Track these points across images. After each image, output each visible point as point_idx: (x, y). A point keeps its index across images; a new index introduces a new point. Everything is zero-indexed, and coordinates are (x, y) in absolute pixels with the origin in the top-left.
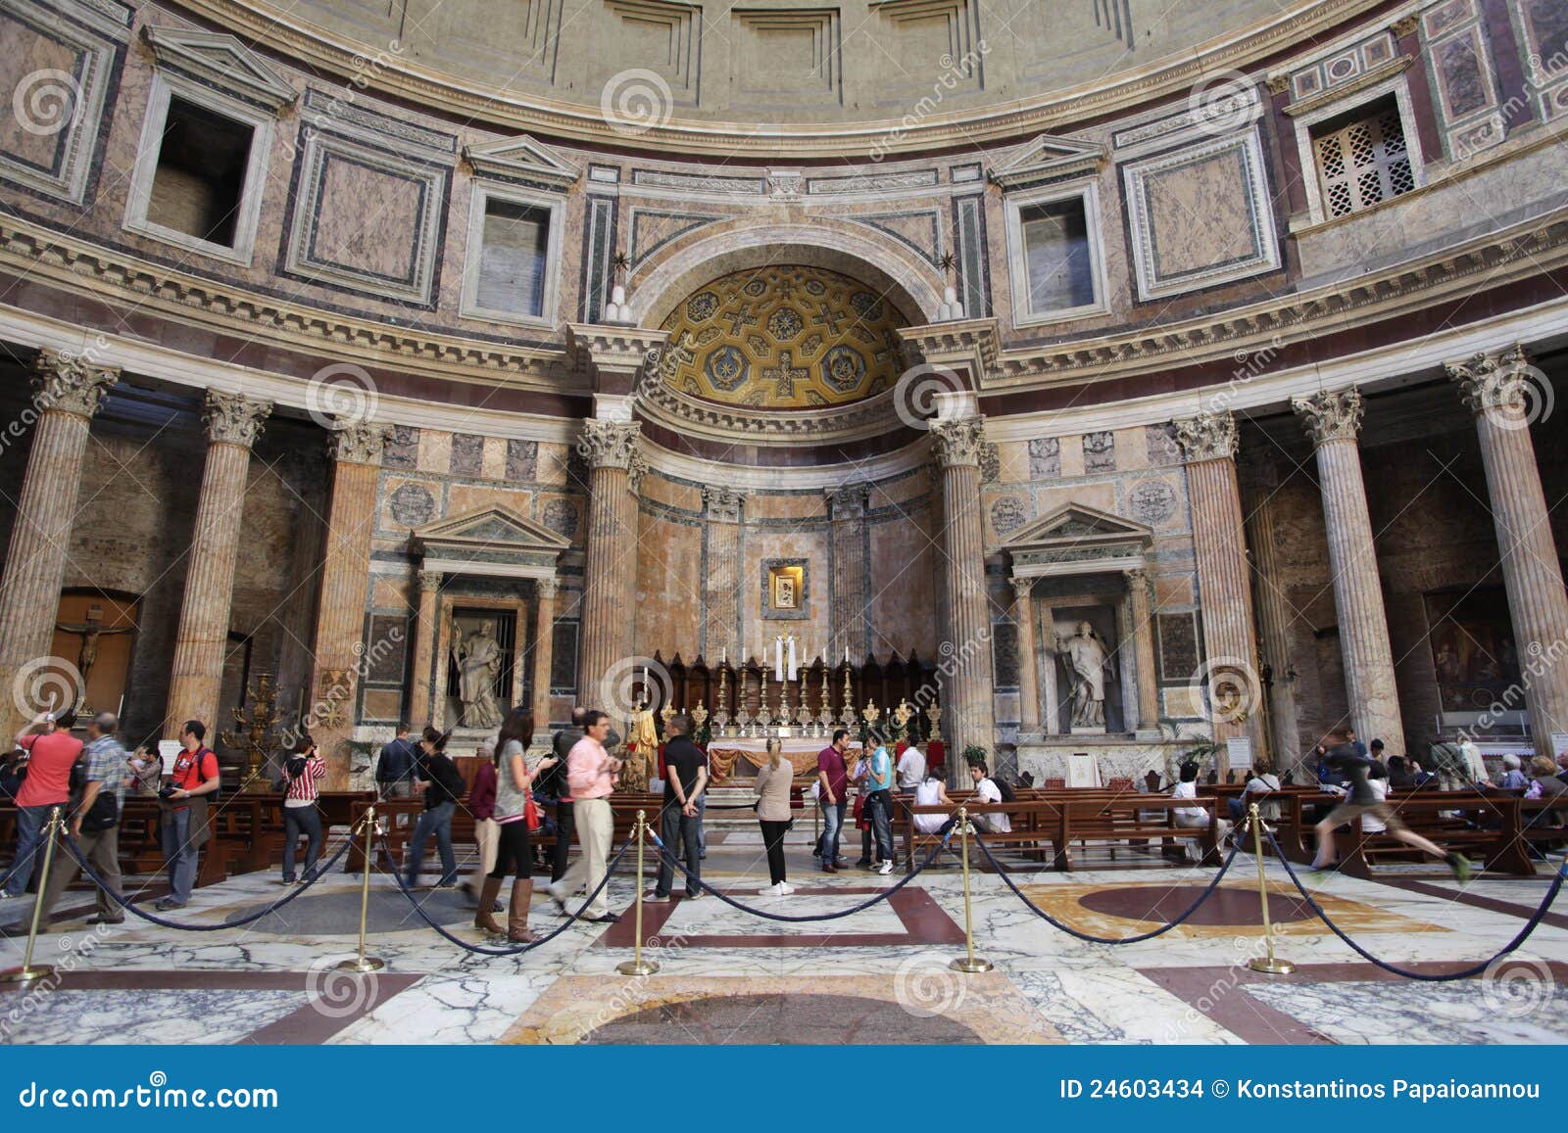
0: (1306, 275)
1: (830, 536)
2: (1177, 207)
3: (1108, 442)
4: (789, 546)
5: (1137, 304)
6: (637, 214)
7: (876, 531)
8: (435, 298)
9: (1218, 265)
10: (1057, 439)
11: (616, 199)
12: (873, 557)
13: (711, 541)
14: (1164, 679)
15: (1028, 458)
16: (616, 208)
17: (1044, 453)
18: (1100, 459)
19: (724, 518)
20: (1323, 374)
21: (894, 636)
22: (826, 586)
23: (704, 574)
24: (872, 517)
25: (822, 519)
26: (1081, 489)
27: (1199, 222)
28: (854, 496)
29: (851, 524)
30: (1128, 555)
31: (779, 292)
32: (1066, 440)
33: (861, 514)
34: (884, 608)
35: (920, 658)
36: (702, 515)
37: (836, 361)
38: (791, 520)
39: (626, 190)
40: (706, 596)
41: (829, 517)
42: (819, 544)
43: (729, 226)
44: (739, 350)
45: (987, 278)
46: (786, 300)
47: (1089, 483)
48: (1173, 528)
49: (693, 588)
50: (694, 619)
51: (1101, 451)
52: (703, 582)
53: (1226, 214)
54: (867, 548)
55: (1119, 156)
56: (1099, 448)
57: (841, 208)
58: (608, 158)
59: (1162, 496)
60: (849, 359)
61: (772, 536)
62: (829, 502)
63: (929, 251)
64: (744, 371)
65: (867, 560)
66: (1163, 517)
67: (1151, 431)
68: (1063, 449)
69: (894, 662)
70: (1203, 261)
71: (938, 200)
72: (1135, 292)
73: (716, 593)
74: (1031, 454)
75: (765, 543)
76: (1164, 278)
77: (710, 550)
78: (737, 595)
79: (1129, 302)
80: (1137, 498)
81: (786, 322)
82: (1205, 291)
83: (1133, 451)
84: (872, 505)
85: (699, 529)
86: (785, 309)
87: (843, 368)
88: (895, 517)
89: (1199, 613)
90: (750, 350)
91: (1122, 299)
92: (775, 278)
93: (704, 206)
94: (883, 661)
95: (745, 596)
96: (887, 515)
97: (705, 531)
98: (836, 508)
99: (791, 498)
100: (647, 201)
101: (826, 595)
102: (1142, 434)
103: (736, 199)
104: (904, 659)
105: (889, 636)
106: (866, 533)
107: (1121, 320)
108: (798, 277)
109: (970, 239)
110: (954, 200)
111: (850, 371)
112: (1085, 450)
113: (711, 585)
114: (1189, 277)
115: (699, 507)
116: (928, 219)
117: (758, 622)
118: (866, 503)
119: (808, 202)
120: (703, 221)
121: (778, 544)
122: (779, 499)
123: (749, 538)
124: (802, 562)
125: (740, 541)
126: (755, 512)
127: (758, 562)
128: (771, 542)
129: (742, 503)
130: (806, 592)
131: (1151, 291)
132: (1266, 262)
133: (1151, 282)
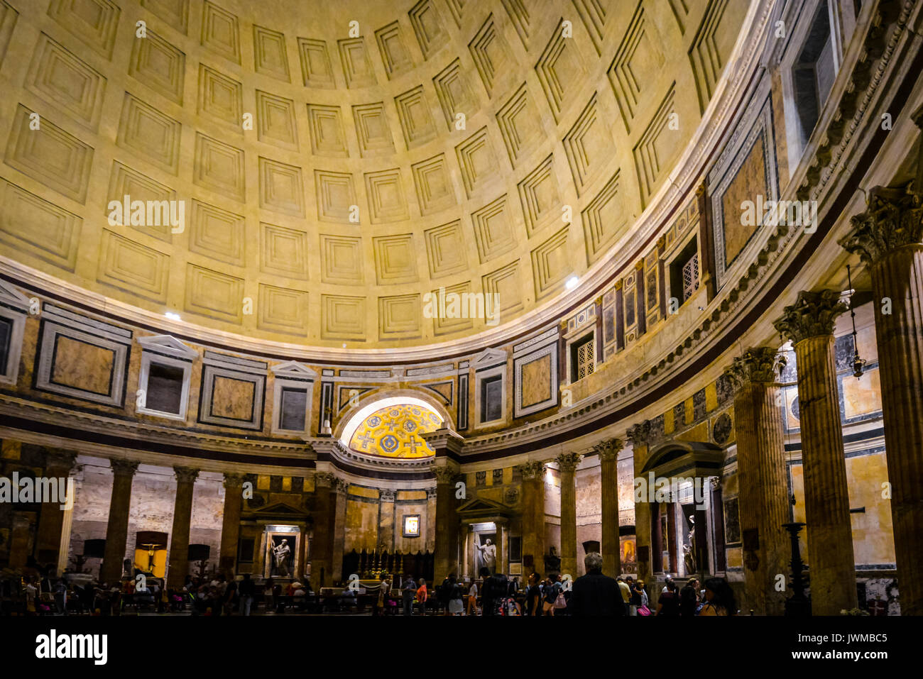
0: (563, 407)
1: (427, 506)
2: (530, 378)
3: (501, 473)
4: (413, 510)
5: (515, 418)
6: (341, 388)
9: (540, 403)
11: (333, 383)
13: (382, 509)
16: (333, 386)
18: (498, 480)
19: (388, 501)
22: (425, 524)
23: (379, 520)
25: (425, 500)
26: (491, 490)
28: (435, 491)
29: (433, 501)
31: (404, 414)
32: (488, 472)
36: (379, 500)
38: (414, 501)
39: (336, 379)
40: (380, 529)
41: (427, 499)
42: (424, 509)
43: (377, 391)
44: (393, 437)
45: (467, 409)
46: (407, 417)
47: (494, 488)
49: (374, 526)
50: (375, 537)
51: (498, 477)
52: (379, 524)
55: (514, 356)
56: (498, 475)
57: (419, 382)
58: (330, 366)
59: (515, 493)
61: (407, 507)
62: (427, 494)
63: (449, 398)
64: (397, 444)
67: (514, 468)
68: (487, 475)
70: (535, 402)
71: (453, 377)
72: (514, 414)
73: (384, 528)
75: (404, 509)
76: (524, 408)
77: (382, 512)
78: (393, 528)
79: (512, 417)
80: (508, 494)
81: (410, 425)
83: (507, 477)
85: (378, 505)
86: (408, 420)
90: (397, 436)
91: (510, 417)
92: (400, 408)
93: (367, 384)
95: (396, 528)
97: (380, 505)
98: (429, 496)
99: (415, 492)
100: (345, 383)
102: (511, 470)
103: (379, 380)
107: (509, 424)
109: (463, 392)
110: (459, 376)
112: (494, 476)
113: (382, 525)
114: (532, 408)
115: (378, 497)
116: (449, 385)
117: (401, 538)
119: (407, 380)
120: (367, 389)
121: (408, 509)
122: (410, 492)
123: (398, 507)
124: (417, 516)
125: (395, 508)
126: (401, 497)
127: (401, 516)
128: (406, 509)
129: (396, 494)
130: (419, 527)
131: (519, 413)
132: (553, 402)
133: (520, 409)
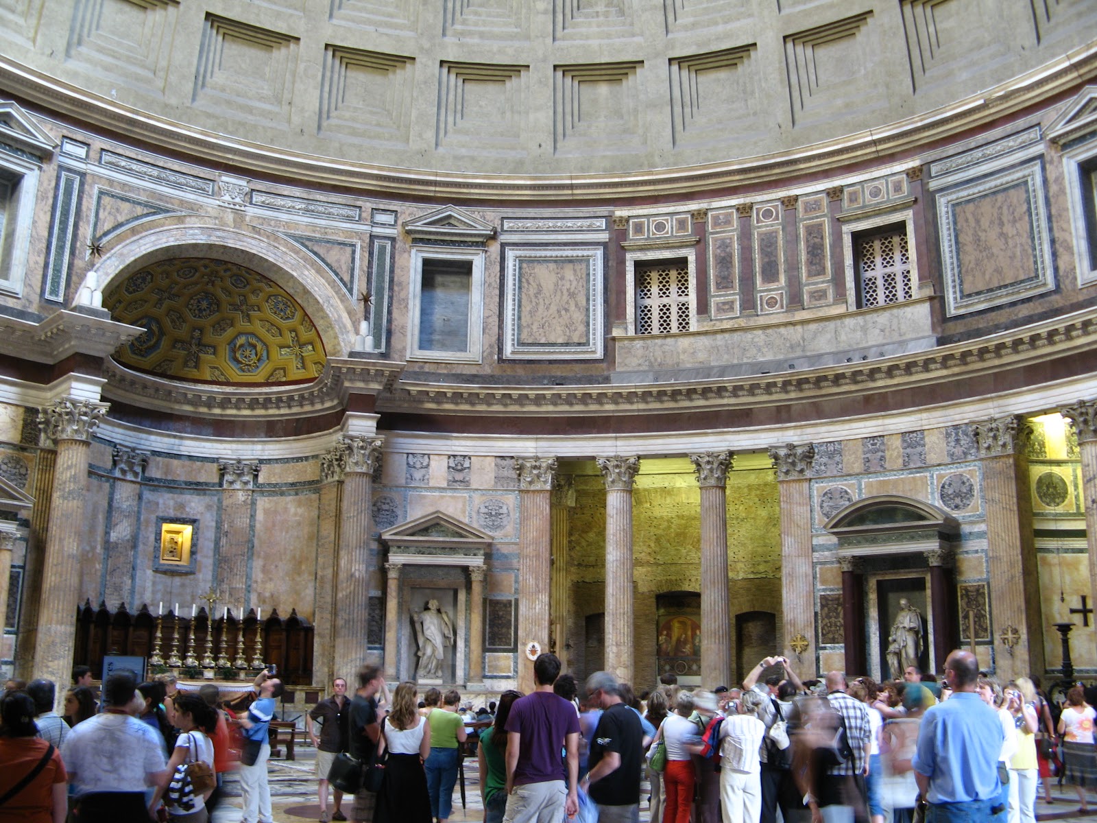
0: (618, 370)
1: (220, 501)
2: (539, 292)
3: (466, 464)
4: (182, 506)
5: (501, 360)
6: (102, 193)
7: (263, 503)
9: (562, 345)
10: (429, 455)
11: (83, 175)
12: (258, 526)
13: (117, 496)
14: (488, 646)
15: (405, 466)
16: (82, 184)
17: (418, 465)
18: (459, 476)
19: (130, 477)
20: (619, 443)
21: (272, 596)
22: (212, 545)
23: (109, 526)
24: (260, 489)
25: (214, 484)
26: (442, 497)
27: (553, 308)
28: (246, 470)
29: (240, 493)
30: (475, 555)
31: (206, 279)
32: (436, 457)
33: (250, 486)
34: (265, 570)
35: (300, 616)
36: (111, 471)
37: (241, 346)
38: (186, 483)
39: (92, 168)
40: (108, 546)
41: (221, 485)
42: (209, 507)
43: (181, 219)
44: (158, 322)
45: (390, 312)
46: (210, 286)
47: (449, 493)
48: (506, 536)
49: (99, 539)
50: (97, 566)
51: (461, 471)
52: (107, 533)
53: (572, 308)
54: (253, 517)
55: (504, 238)
56: (459, 467)
57: (278, 221)
58: (80, 134)
59: (501, 511)
60: (254, 347)
61: (168, 496)
62: (223, 471)
63: (347, 278)
64: (159, 340)
65: (252, 527)
66: (499, 527)
67: (498, 460)
68: (433, 463)
69: (273, 621)
70: (552, 339)
71: (358, 234)
72: (500, 350)
73: (117, 544)
74: (408, 464)
75: (161, 501)
76: (523, 344)
77: (115, 504)
78: (134, 546)
79: (496, 357)
80: (483, 510)
81: (204, 304)
82: (551, 362)
83: (483, 475)
84: (261, 480)
85: (107, 485)
86: (207, 293)
87: (248, 353)
88: (282, 494)
89: (517, 601)
90: (167, 322)
91: (491, 354)
92: (206, 267)
93: (161, 197)
95: (141, 547)
96: (275, 490)
97: (113, 487)
98: (228, 477)
99: (187, 463)
100: (111, 182)
101: (211, 553)
102: (492, 461)
103: (190, 197)
104: (284, 615)
105: (267, 594)
106: (253, 503)
107: (488, 370)
108: (225, 271)
109: (381, 274)
110: (372, 237)
111: (253, 357)
112: (449, 467)
113: (113, 536)
114: (541, 349)
115: (109, 464)
116: (349, 250)
117: (150, 572)
118: (256, 476)
119: (251, 211)
120: (158, 210)
121: (171, 503)
122: (175, 462)
123: (147, 495)
124: (192, 522)
125: (140, 497)
126: (154, 472)
127: (153, 517)
128: (166, 502)
129: (145, 463)
130: (194, 549)
131: (513, 353)
132: (594, 352)
133: (513, 345)
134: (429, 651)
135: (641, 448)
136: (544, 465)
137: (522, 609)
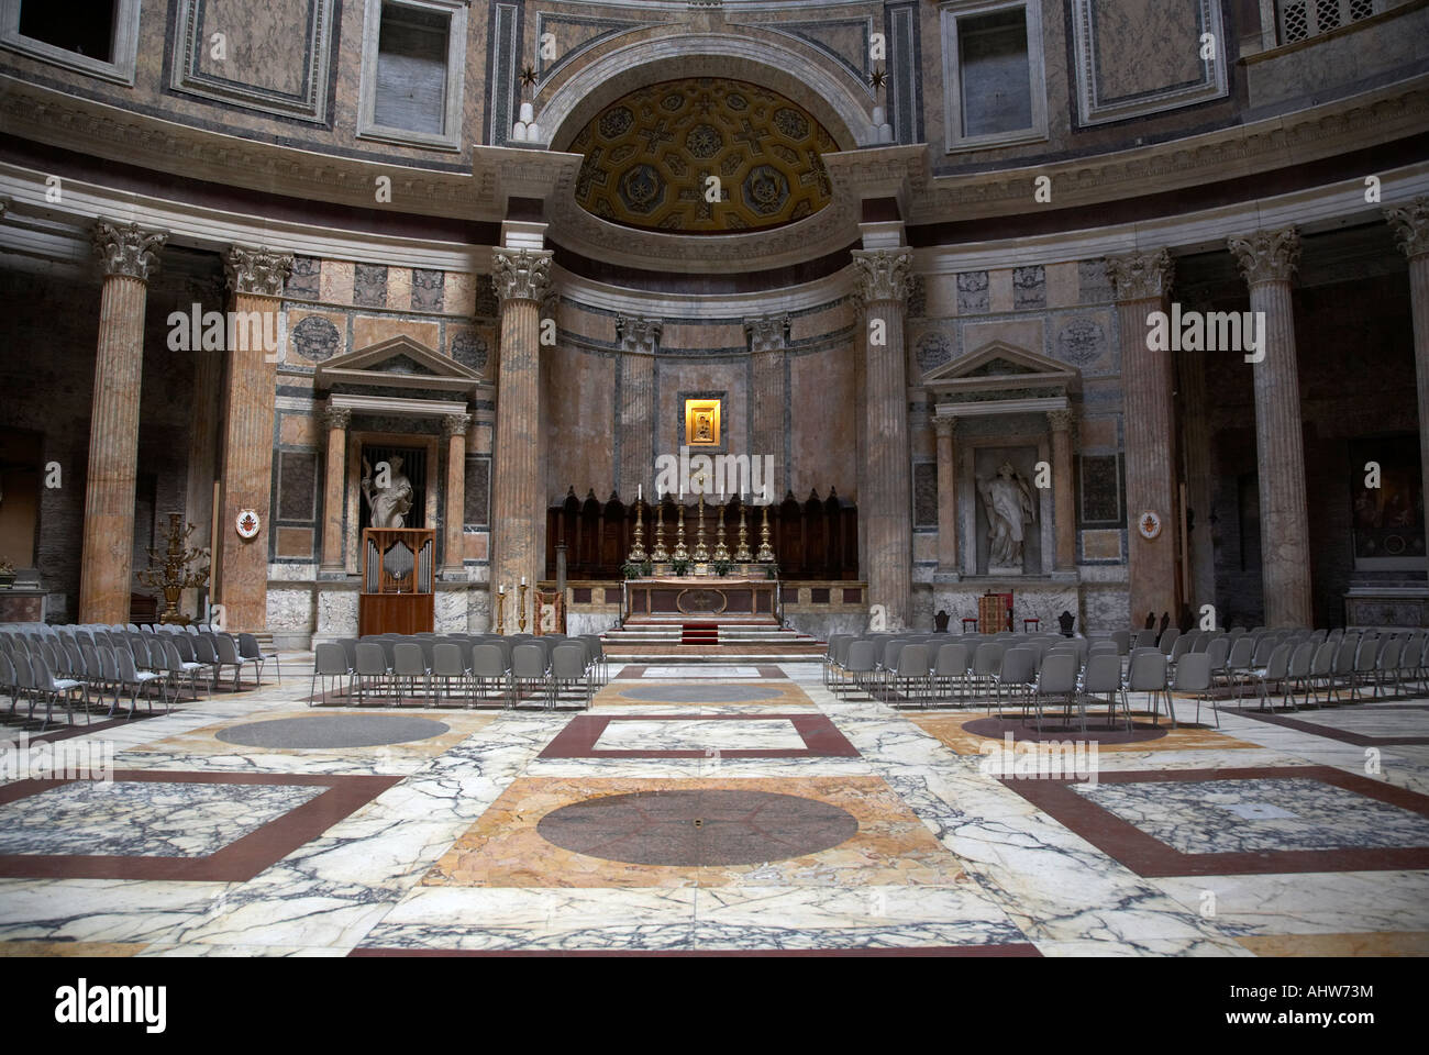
0: (1252, 106)
1: (749, 367)
2: (1124, 25)
3: (1039, 277)
4: (707, 378)
5: (1076, 130)
6: (544, 17)
7: (797, 363)
8: (331, 117)
9: (1164, 90)
10: (986, 272)
11: (521, 3)
12: (794, 391)
13: (626, 373)
14: (1083, 521)
15: (956, 291)
16: (521, 13)
17: (973, 288)
18: (1029, 295)
19: (639, 349)
20: (1263, 213)
21: (814, 474)
22: (744, 421)
23: (619, 406)
24: (794, 348)
25: (741, 350)
26: (1008, 324)
27: (1147, 42)
28: (775, 327)
29: (771, 356)
30: (1053, 396)
31: (698, 107)
32: (997, 274)
33: (782, 345)
34: (803, 443)
35: (839, 496)
36: (616, 344)
37: (757, 182)
38: (709, 351)
41: (749, 350)
42: (737, 376)
43: (644, 34)
44: (654, 169)
45: (919, 97)
46: (705, 115)
47: (1018, 319)
48: (1101, 368)
49: (607, 422)
50: (608, 452)
51: (1033, 286)
52: (617, 415)
54: (787, 381)
56: (1029, 283)
59: (1092, 334)
60: (772, 180)
61: (688, 368)
62: (749, 332)
63: (859, 65)
64: (661, 190)
65: (787, 394)
66: (1092, 356)
67: (1084, 266)
68: (992, 282)
69: (813, 501)
70: (1148, 85)
71: (870, 8)
72: (1074, 116)
73: (630, 427)
74: (959, 287)
75: (681, 374)
76: (1107, 102)
77: (624, 382)
78: (654, 428)
79: (1068, 127)
80: (1067, 336)
81: (705, 140)
82: (1147, 117)
83: (1063, 289)
84: (793, 337)
85: (613, 360)
86: (704, 125)
87: (765, 190)
88: (817, 349)
89: (1122, 455)
90: (666, 168)
91: (1061, 124)
92: (693, 90)
93: (618, 10)
94: (802, 498)
95: (661, 428)
96: (808, 346)
97: (619, 363)
98: (756, 339)
99: (709, 327)
100: (555, 4)
101: (744, 430)
102: (1075, 269)
104: (824, 496)
105: (809, 472)
106: (787, 365)
107: (1059, 147)
108: (718, 90)
109: (903, 51)
110: (888, 7)
111: (772, 192)
112: (1015, 285)
113: (625, 418)
114: (1133, 103)
115: (613, 337)
116: (858, 29)
118: (787, 334)
120: (617, 26)
121: (694, 375)
122: (695, 328)
123: (664, 369)
124: (719, 395)
125: (656, 373)
126: (670, 341)
127: (674, 394)
128: (688, 374)
129: (658, 333)
130: (724, 427)
131: (1092, 117)
132: (1214, 90)
133: (1092, 105)
134: (1002, 531)
135: (1299, 214)
136: (1149, 264)
137: (1131, 468)
